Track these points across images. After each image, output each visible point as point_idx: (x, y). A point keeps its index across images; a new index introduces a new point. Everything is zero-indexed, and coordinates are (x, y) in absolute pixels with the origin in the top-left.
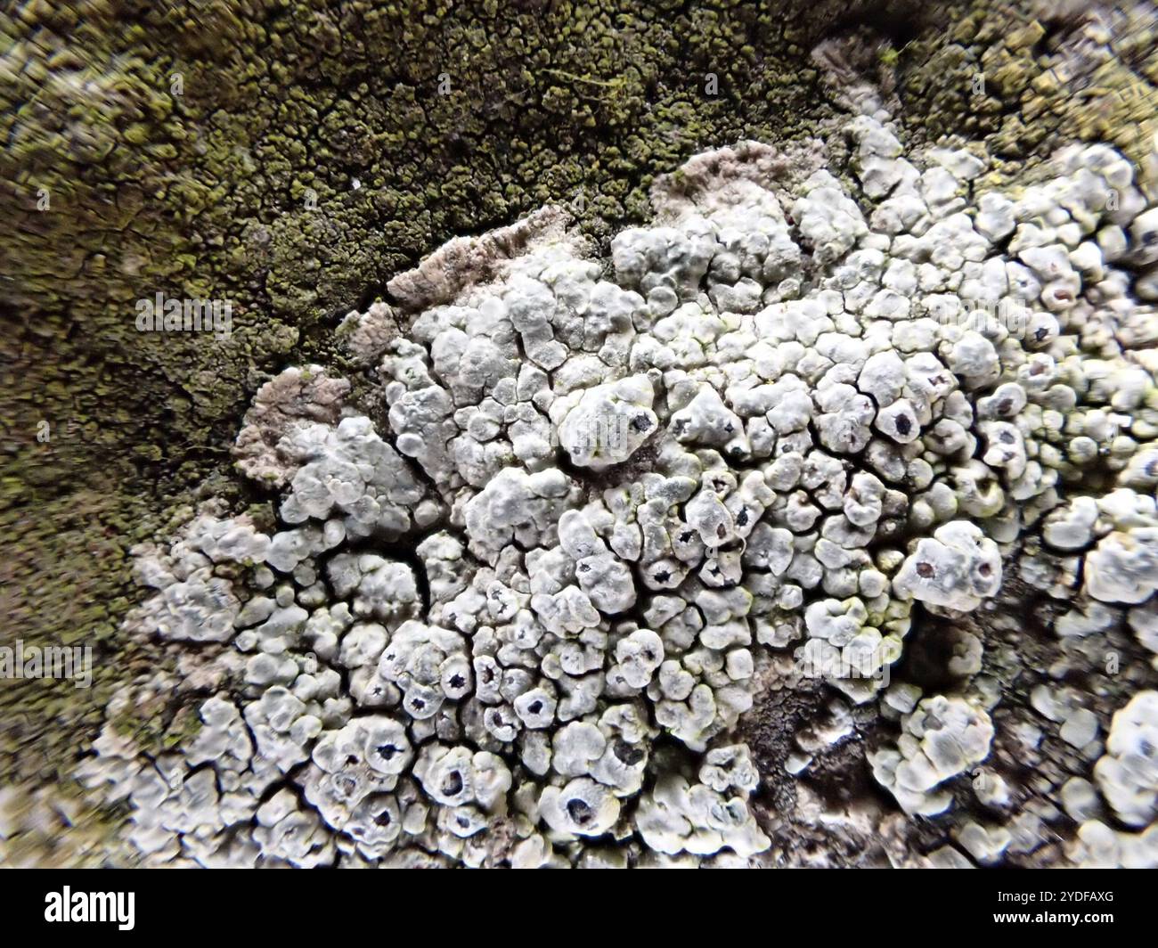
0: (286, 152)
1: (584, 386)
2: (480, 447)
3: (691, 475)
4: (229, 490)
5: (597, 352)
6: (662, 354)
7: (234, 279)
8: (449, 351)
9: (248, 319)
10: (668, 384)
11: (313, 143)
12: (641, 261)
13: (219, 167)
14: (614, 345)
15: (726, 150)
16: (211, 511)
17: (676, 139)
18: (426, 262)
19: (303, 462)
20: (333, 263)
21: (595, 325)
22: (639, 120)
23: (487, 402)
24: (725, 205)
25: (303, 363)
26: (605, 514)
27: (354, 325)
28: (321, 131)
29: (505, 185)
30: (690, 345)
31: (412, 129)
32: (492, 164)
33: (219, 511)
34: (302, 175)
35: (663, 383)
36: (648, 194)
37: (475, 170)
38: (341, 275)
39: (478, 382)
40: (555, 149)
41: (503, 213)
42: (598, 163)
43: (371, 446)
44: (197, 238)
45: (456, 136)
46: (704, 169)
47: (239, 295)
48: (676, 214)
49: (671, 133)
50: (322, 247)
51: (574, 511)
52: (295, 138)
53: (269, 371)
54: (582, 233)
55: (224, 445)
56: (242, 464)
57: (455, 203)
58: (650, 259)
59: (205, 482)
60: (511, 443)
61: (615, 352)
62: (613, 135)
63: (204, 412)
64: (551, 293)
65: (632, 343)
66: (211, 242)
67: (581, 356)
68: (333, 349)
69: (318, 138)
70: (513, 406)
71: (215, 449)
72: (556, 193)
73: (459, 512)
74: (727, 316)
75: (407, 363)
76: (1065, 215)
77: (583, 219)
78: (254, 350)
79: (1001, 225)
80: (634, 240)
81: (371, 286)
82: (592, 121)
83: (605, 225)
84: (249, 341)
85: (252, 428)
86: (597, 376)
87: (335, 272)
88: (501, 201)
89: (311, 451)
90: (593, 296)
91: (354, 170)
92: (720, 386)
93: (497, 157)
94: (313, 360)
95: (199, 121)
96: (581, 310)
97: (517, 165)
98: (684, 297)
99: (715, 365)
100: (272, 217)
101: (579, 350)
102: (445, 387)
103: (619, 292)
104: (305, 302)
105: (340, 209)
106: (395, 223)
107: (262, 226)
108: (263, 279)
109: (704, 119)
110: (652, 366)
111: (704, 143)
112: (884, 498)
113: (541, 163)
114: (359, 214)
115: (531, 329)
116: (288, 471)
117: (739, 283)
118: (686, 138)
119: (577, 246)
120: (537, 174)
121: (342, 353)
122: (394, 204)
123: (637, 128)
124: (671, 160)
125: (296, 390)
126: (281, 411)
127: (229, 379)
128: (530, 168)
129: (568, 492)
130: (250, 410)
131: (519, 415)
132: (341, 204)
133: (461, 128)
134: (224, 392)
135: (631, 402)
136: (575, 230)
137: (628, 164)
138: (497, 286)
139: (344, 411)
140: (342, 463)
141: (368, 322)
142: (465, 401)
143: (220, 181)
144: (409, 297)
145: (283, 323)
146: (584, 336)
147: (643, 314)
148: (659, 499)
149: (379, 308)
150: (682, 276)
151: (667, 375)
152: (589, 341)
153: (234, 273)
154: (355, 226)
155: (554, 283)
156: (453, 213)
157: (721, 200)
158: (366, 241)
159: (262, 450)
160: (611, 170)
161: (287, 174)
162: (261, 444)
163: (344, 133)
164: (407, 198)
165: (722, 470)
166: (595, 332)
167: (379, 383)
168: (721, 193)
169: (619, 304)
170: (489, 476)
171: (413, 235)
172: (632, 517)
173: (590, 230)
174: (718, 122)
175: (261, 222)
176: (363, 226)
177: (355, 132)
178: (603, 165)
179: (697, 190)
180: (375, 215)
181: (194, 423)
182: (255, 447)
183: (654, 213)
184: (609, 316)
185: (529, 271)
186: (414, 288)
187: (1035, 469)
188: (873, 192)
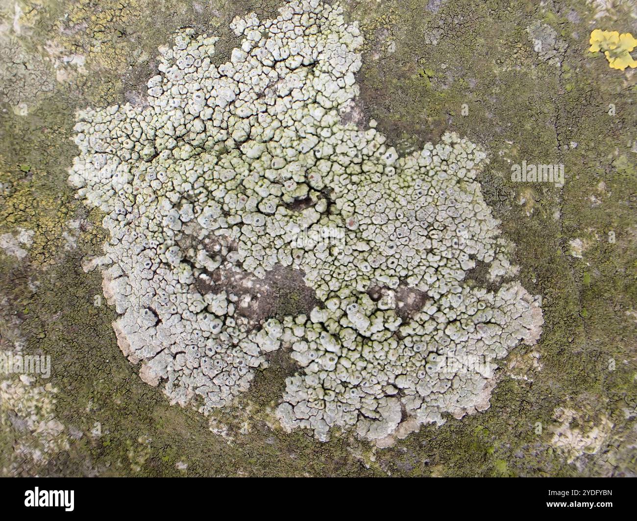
79: (116, 241)
112: (161, 268)
187: (158, 238)
188: (111, 262)
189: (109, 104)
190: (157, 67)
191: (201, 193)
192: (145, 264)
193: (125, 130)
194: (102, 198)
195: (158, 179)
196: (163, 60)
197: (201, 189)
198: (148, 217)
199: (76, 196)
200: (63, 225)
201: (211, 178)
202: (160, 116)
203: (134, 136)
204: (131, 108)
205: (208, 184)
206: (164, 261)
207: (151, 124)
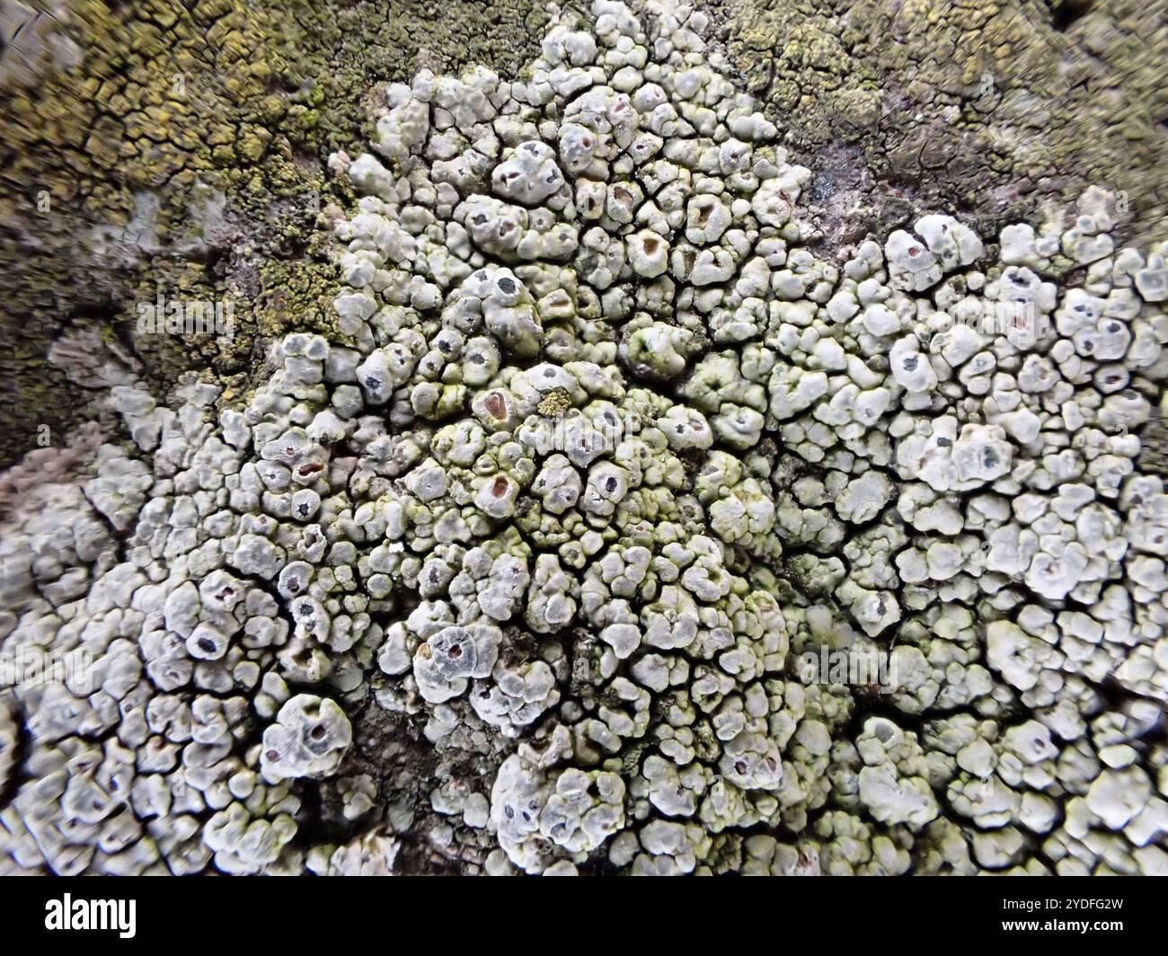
76: (289, 401)
79: (240, 435)
112: (222, 711)
187: (343, 622)
188: (146, 446)
189: (761, 93)
190: (1013, 220)
191: (629, 708)
192: (202, 631)
193: (693, 212)
194: (387, 276)
195: (584, 474)
196: (1052, 229)
197: (643, 701)
198: (411, 525)
199: (336, 159)
200: (185, 176)
201: (707, 709)
202: (820, 326)
203: (691, 258)
204: (795, 194)
205: (680, 715)
206: (262, 705)
207: (775, 306)
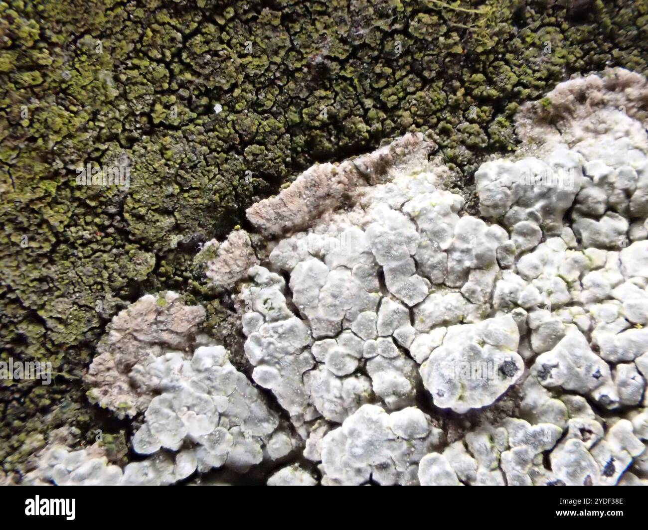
0: (149, 76)
1: (445, 323)
2: (337, 382)
3: (556, 422)
4: (81, 418)
5: (460, 287)
6: (528, 292)
7: (93, 204)
8: (310, 282)
9: (105, 245)
10: (533, 325)
11: (176, 67)
12: (507, 195)
13: (83, 92)
14: (478, 282)
15: (593, 78)
16: (63, 440)
17: (543, 66)
18: (286, 191)
19: (157, 392)
20: (192, 188)
21: (460, 261)
22: (505, 46)
23: (345, 335)
24: (591, 135)
25: (158, 290)
26: (467, 457)
27: (214, 254)
28: (184, 55)
29: (366, 111)
30: (556, 284)
31: (276, 53)
32: (355, 88)
33: (70, 440)
34: (164, 99)
35: (527, 323)
36: (512, 122)
37: (337, 94)
38: (200, 201)
39: (338, 315)
40: (419, 74)
41: (365, 139)
42: (463, 90)
43: (227, 378)
44: (58, 164)
45: (319, 59)
46: (571, 97)
47: (97, 220)
48: (540, 142)
49: (538, 60)
50: (182, 172)
51: (435, 454)
52: (159, 61)
53: (124, 298)
54: (445, 162)
55: (76, 372)
56: (95, 392)
57: (316, 128)
58: (516, 193)
59: (56, 409)
60: (370, 379)
61: (479, 289)
62: (478, 61)
63: (57, 338)
64: (414, 227)
65: (496, 280)
66: (72, 167)
67: (443, 291)
68: (188, 274)
69: (181, 62)
70: (373, 341)
71: (67, 376)
72: (420, 121)
73: (313, 446)
74: (591, 251)
75: (266, 292)
77: (446, 147)
78: (110, 278)
80: (499, 174)
81: (229, 211)
82: (458, 50)
83: (468, 153)
84: (106, 268)
85: (106, 356)
86: (459, 313)
87: (193, 198)
88: (362, 126)
89: (165, 382)
90: (457, 231)
91: (215, 94)
92: (586, 327)
93: (360, 81)
94: (168, 286)
95: (65, 47)
96: (444, 246)
97: (380, 90)
98: (548, 232)
99: (580, 304)
100: (132, 141)
101: (441, 285)
102: (303, 318)
103: (484, 227)
104: (162, 229)
105: (200, 134)
106: (254, 148)
107: (123, 151)
108: (121, 205)
109: (572, 44)
110: (517, 305)
111: (571, 70)
113: (404, 90)
114: (219, 139)
115: (394, 264)
116: (141, 399)
117: (605, 218)
118: (554, 64)
119: (440, 177)
120: (400, 100)
121: (196, 278)
122: (254, 129)
123: (504, 54)
124: (537, 88)
125: (152, 317)
126: (136, 339)
127: (84, 306)
128: (394, 94)
129: (430, 433)
130: (104, 337)
131: (379, 351)
132: (201, 128)
133: (325, 52)
134: (79, 320)
135: (497, 346)
136: (439, 158)
137: (494, 92)
138: (356, 214)
139: (200, 339)
140: (197, 394)
141: (227, 251)
142: (323, 333)
143: (83, 106)
144: (268, 225)
145: (140, 249)
146: (447, 272)
147: (507, 250)
148: (524, 447)
149: (239, 236)
150: (548, 211)
151: (532, 315)
152: (452, 277)
153: (92, 198)
154: (215, 150)
155: (418, 216)
156: (313, 138)
157: (587, 129)
158: (226, 166)
159: (115, 378)
160: (475, 98)
161: (149, 99)
162: (114, 373)
163: (208, 57)
164: (268, 124)
165: (588, 419)
166: (459, 268)
167: (234, 311)
168: (587, 122)
169: (484, 239)
170: (346, 412)
171: (272, 160)
172: (495, 464)
173: (452, 160)
174: (586, 47)
175: (122, 146)
176: (223, 151)
177: (219, 56)
178: (468, 92)
179: (563, 118)
180: (235, 139)
181: (47, 349)
182: (109, 377)
183: (518, 142)
184: (474, 252)
185: (391, 202)
186: (273, 216)
